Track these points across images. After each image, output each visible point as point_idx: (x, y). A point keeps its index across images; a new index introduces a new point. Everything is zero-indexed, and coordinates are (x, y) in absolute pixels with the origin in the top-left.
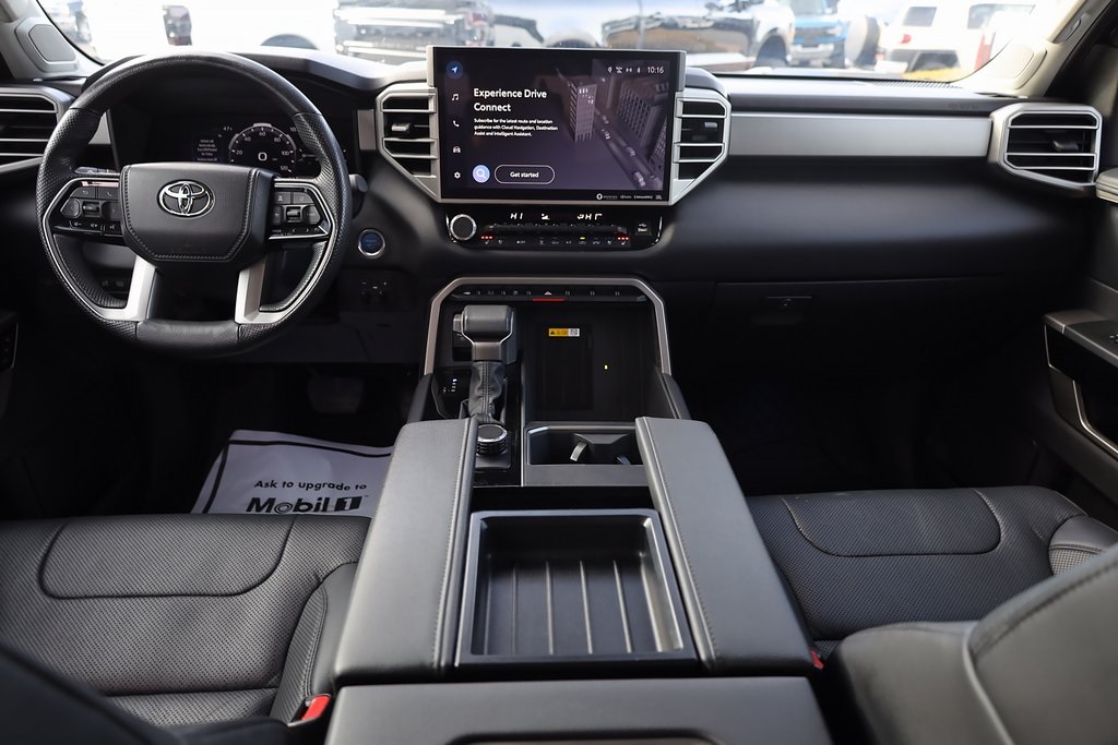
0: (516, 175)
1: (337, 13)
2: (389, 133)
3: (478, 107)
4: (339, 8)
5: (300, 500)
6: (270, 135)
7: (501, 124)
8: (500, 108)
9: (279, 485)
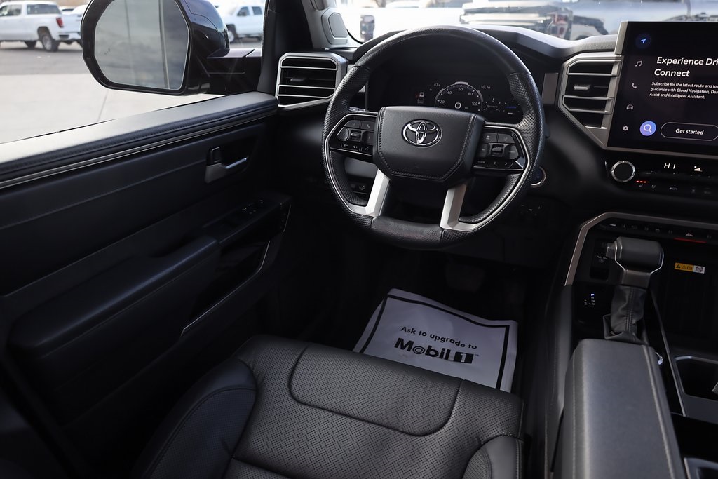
0: (681, 132)
1: (463, 18)
2: (570, 90)
3: (658, 72)
4: (465, 15)
5: (430, 347)
6: (466, 90)
7: (676, 88)
8: (678, 74)
9: (417, 333)
